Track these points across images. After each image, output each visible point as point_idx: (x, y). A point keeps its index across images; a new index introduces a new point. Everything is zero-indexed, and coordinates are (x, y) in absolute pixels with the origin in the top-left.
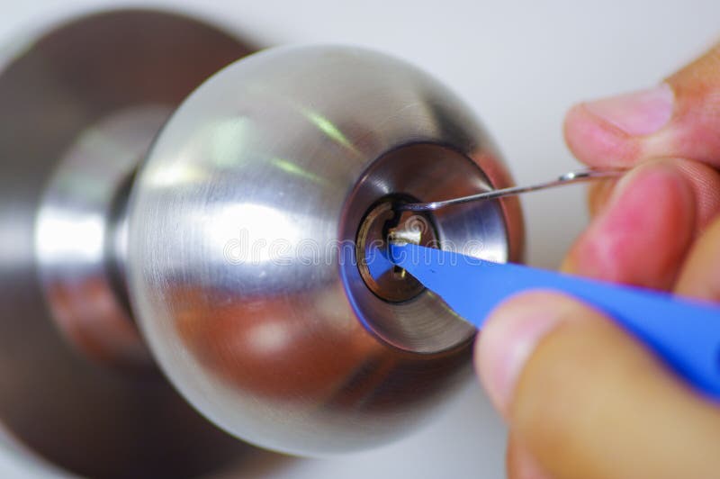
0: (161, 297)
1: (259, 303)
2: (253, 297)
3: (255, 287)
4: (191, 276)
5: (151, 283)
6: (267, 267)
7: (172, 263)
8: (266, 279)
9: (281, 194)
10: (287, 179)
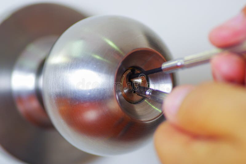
0: (54, 102)
1: (87, 104)
2: (85, 102)
3: (86, 98)
4: (64, 95)
5: (50, 96)
6: (90, 91)
7: (57, 90)
8: (90, 95)
9: (95, 66)
10: (97, 61)
